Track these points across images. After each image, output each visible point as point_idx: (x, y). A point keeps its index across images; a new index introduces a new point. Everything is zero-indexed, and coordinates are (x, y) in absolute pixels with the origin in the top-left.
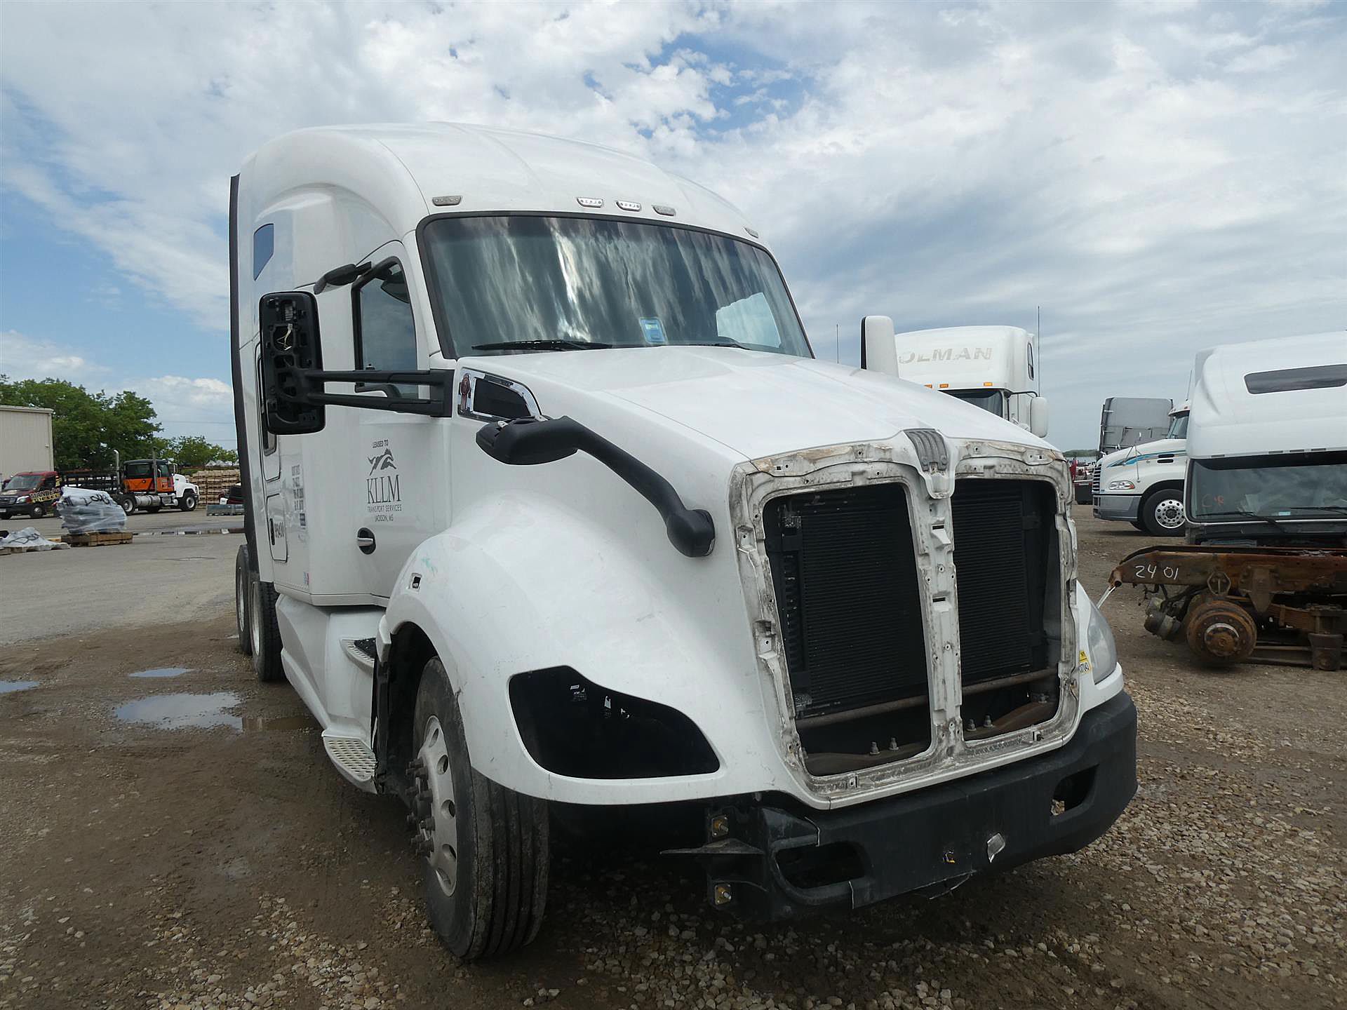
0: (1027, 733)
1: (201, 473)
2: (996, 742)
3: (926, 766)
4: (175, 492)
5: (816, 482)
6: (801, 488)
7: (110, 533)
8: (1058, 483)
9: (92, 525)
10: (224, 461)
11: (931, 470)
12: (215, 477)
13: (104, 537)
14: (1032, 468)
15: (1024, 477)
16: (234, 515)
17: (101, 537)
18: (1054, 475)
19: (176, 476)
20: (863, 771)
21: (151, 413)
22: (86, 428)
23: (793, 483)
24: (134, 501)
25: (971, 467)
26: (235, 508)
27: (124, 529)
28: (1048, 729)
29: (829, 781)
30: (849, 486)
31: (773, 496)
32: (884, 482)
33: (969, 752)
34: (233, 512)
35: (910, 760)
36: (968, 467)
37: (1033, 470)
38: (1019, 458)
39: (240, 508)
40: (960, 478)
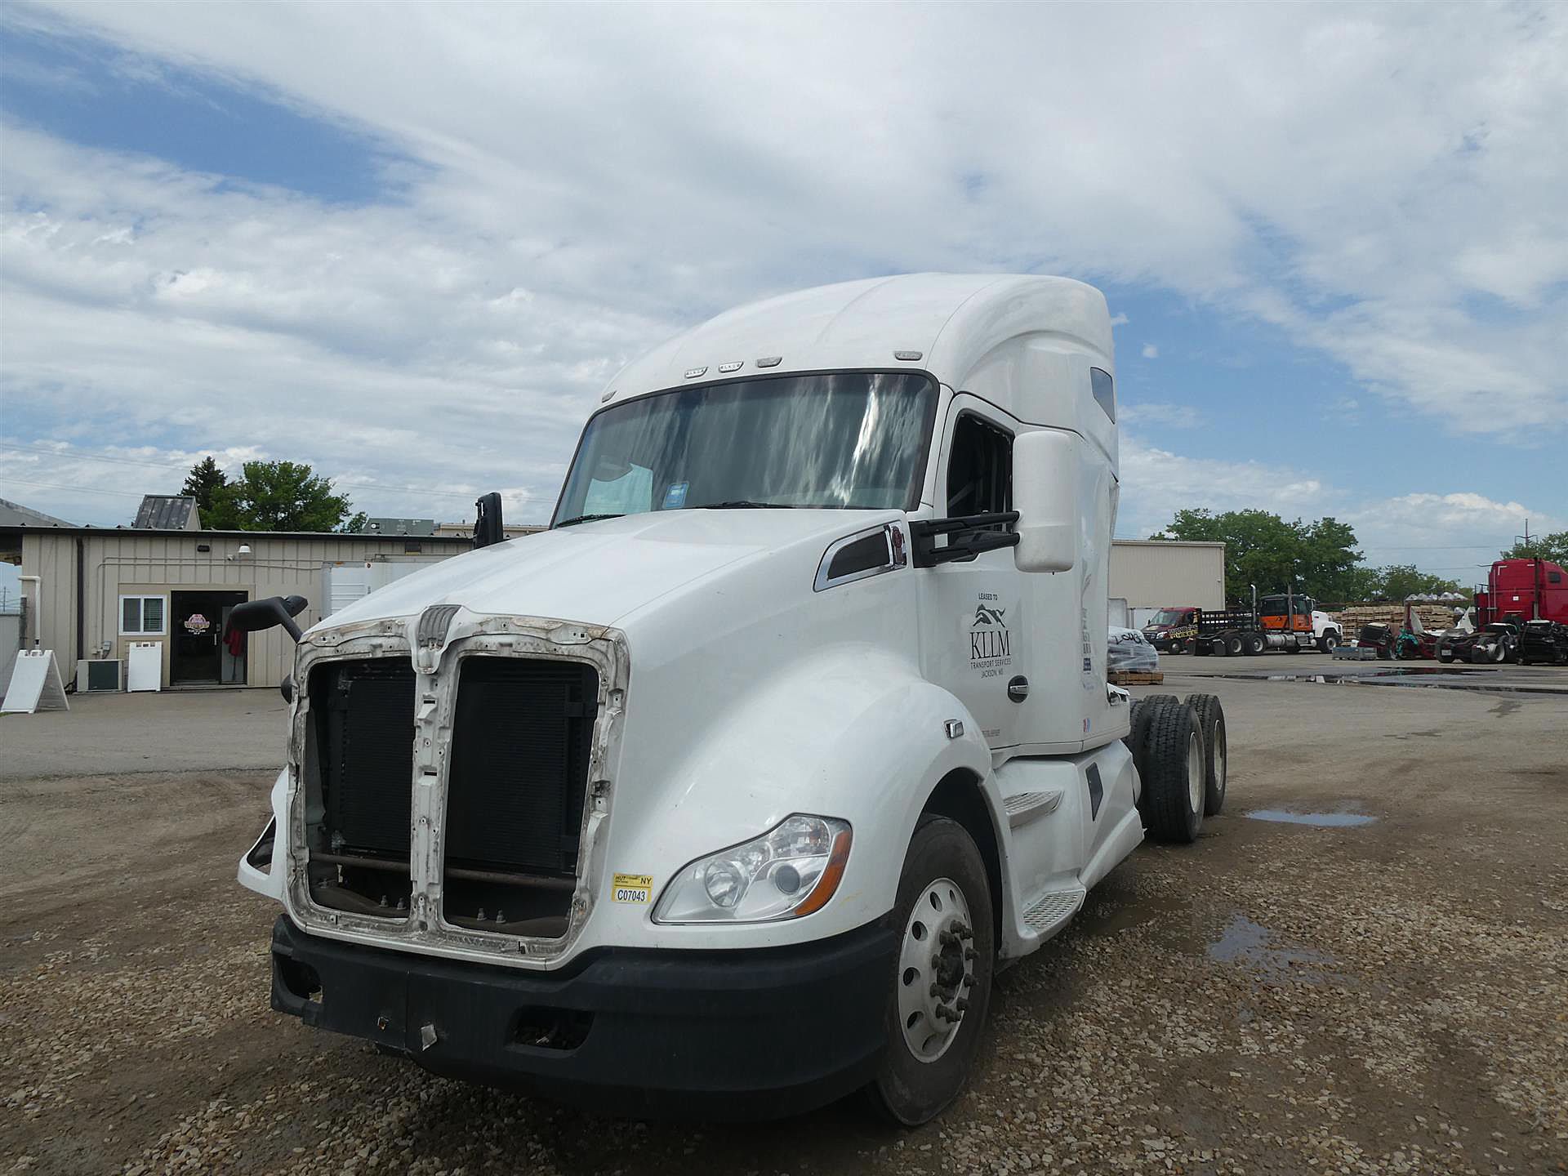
0: (515, 941)
1: (1352, 610)
2: (475, 936)
3: (396, 930)
4: (1314, 632)
5: (343, 652)
6: (333, 657)
7: (1141, 673)
8: (601, 667)
9: (1122, 663)
10: (1428, 595)
11: (430, 646)
12: (1366, 615)
13: (1134, 677)
14: (564, 647)
15: (550, 657)
16: (1362, 660)
17: (1129, 676)
18: (597, 657)
19: (1314, 613)
20: (347, 913)
21: (1352, 540)
22: (1279, 560)
23: (329, 652)
24: (1265, 640)
25: (481, 644)
26: (1363, 652)
27: (1157, 670)
28: (545, 946)
29: (320, 911)
30: (367, 657)
31: (316, 662)
32: (395, 655)
33: (440, 933)
34: (1361, 656)
35: (386, 920)
36: (478, 644)
37: (564, 650)
38: (543, 635)
39: (1369, 652)
40: (468, 654)
